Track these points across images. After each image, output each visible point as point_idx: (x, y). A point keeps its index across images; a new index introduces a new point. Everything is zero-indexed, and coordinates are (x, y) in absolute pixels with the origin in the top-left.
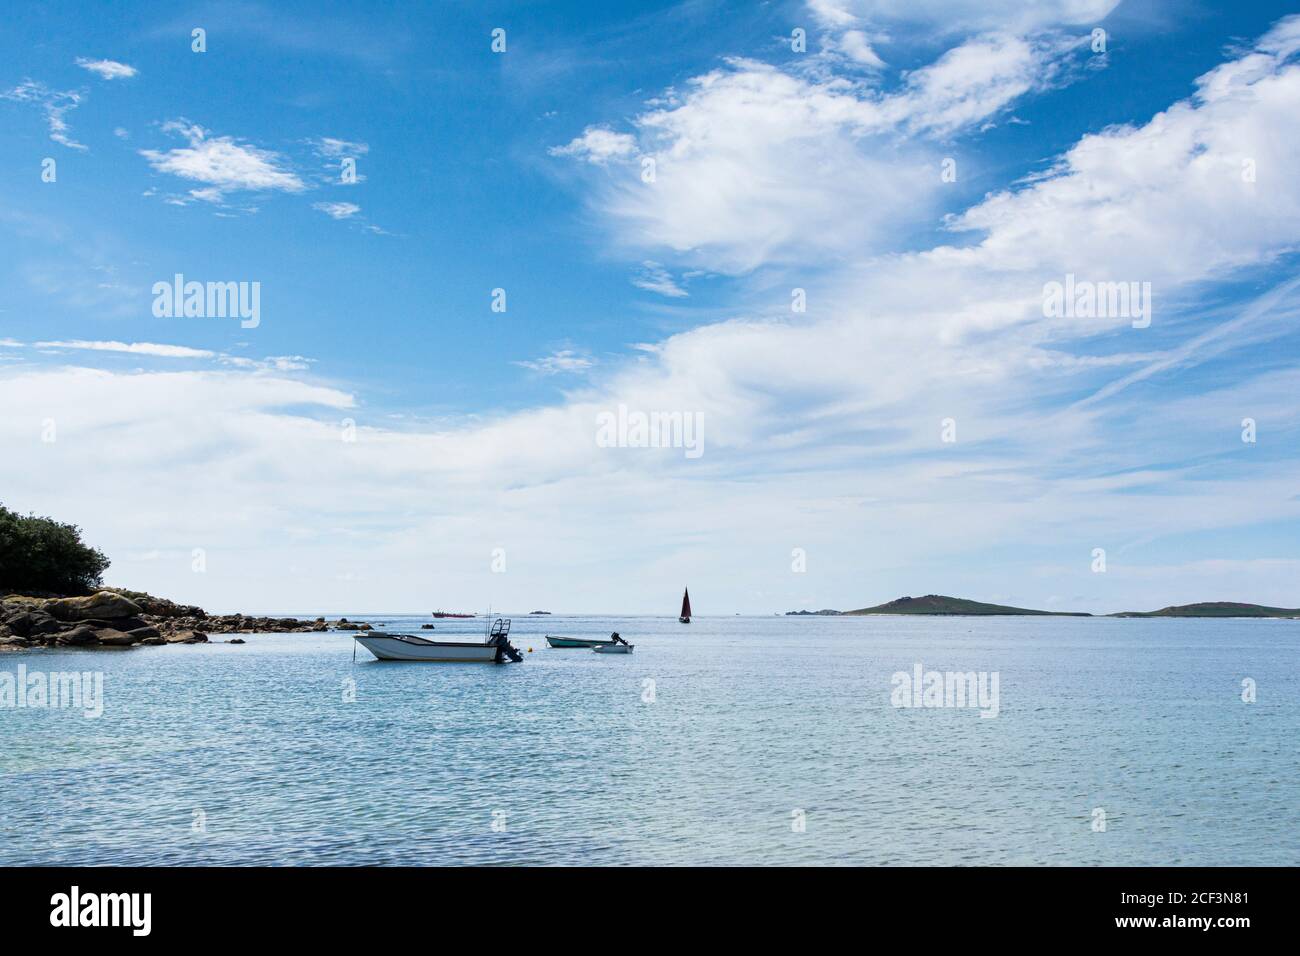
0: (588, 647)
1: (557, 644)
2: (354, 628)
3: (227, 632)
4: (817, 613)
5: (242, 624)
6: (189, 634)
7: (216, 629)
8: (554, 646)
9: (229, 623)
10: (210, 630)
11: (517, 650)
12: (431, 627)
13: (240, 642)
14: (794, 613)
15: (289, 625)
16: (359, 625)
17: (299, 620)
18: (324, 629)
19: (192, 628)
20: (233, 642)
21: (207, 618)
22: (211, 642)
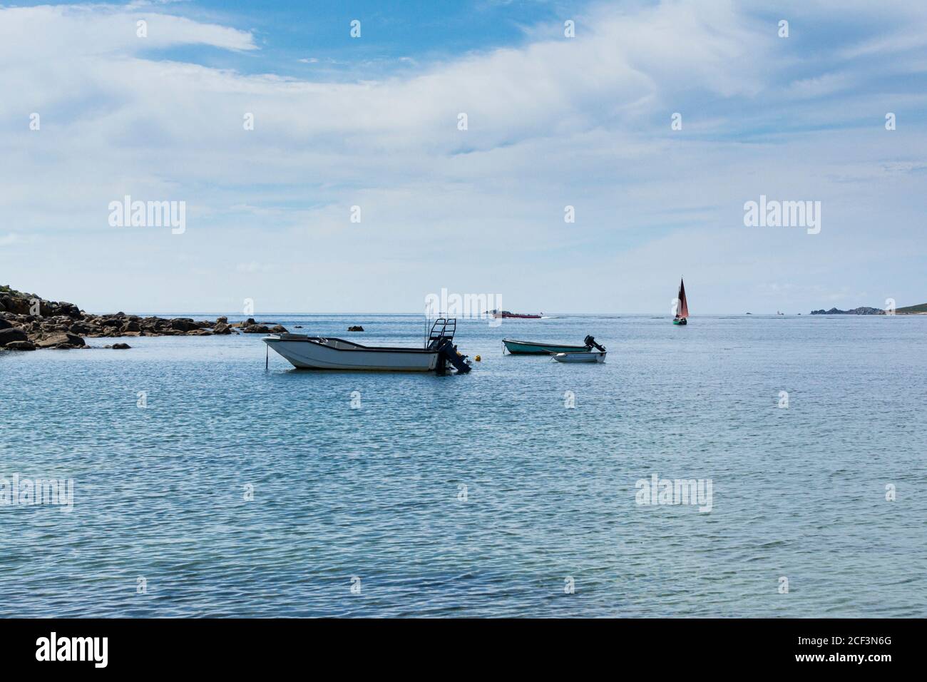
0: (547, 354)
1: (518, 350)
2: (264, 330)
3: (108, 335)
4: (851, 312)
5: (126, 325)
6: (62, 337)
7: (95, 330)
8: (514, 353)
9: (110, 324)
10: (87, 332)
11: (464, 357)
12: (360, 329)
13: (125, 347)
14: (822, 312)
15: (184, 327)
16: (270, 327)
17: (196, 320)
18: (227, 331)
19: (65, 330)
20: (116, 347)
21: (82, 317)
22: (89, 347)
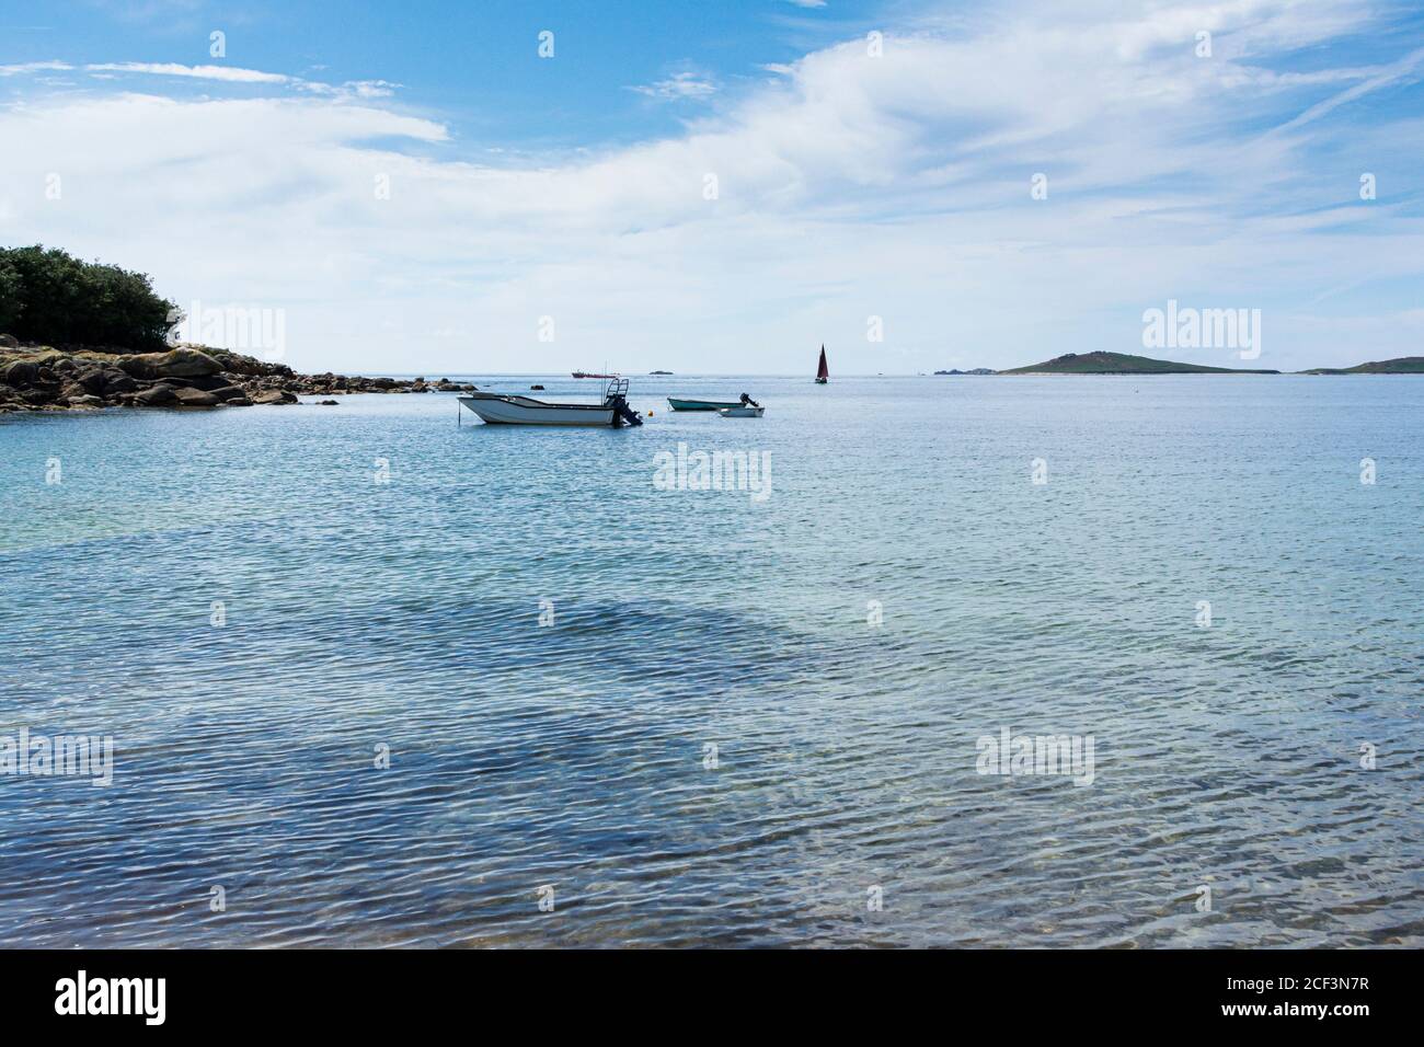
0: (713, 409)
1: (680, 406)
2: (456, 389)
3: (318, 393)
4: (969, 373)
5: (334, 384)
6: (277, 394)
7: (306, 388)
8: (678, 409)
9: (320, 383)
10: (299, 390)
11: (636, 413)
12: (541, 388)
13: (333, 403)
14: (944, 373)
15: (385, 385)
16: (462, 386)
17: (396, 380)
18: (424, 390)
19: (279, 388)
20: (325, 403)
21: (295, 377)
22: (301, 404)
